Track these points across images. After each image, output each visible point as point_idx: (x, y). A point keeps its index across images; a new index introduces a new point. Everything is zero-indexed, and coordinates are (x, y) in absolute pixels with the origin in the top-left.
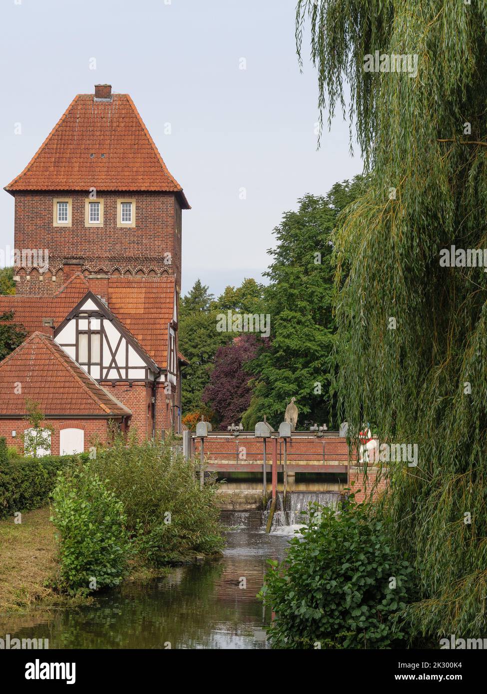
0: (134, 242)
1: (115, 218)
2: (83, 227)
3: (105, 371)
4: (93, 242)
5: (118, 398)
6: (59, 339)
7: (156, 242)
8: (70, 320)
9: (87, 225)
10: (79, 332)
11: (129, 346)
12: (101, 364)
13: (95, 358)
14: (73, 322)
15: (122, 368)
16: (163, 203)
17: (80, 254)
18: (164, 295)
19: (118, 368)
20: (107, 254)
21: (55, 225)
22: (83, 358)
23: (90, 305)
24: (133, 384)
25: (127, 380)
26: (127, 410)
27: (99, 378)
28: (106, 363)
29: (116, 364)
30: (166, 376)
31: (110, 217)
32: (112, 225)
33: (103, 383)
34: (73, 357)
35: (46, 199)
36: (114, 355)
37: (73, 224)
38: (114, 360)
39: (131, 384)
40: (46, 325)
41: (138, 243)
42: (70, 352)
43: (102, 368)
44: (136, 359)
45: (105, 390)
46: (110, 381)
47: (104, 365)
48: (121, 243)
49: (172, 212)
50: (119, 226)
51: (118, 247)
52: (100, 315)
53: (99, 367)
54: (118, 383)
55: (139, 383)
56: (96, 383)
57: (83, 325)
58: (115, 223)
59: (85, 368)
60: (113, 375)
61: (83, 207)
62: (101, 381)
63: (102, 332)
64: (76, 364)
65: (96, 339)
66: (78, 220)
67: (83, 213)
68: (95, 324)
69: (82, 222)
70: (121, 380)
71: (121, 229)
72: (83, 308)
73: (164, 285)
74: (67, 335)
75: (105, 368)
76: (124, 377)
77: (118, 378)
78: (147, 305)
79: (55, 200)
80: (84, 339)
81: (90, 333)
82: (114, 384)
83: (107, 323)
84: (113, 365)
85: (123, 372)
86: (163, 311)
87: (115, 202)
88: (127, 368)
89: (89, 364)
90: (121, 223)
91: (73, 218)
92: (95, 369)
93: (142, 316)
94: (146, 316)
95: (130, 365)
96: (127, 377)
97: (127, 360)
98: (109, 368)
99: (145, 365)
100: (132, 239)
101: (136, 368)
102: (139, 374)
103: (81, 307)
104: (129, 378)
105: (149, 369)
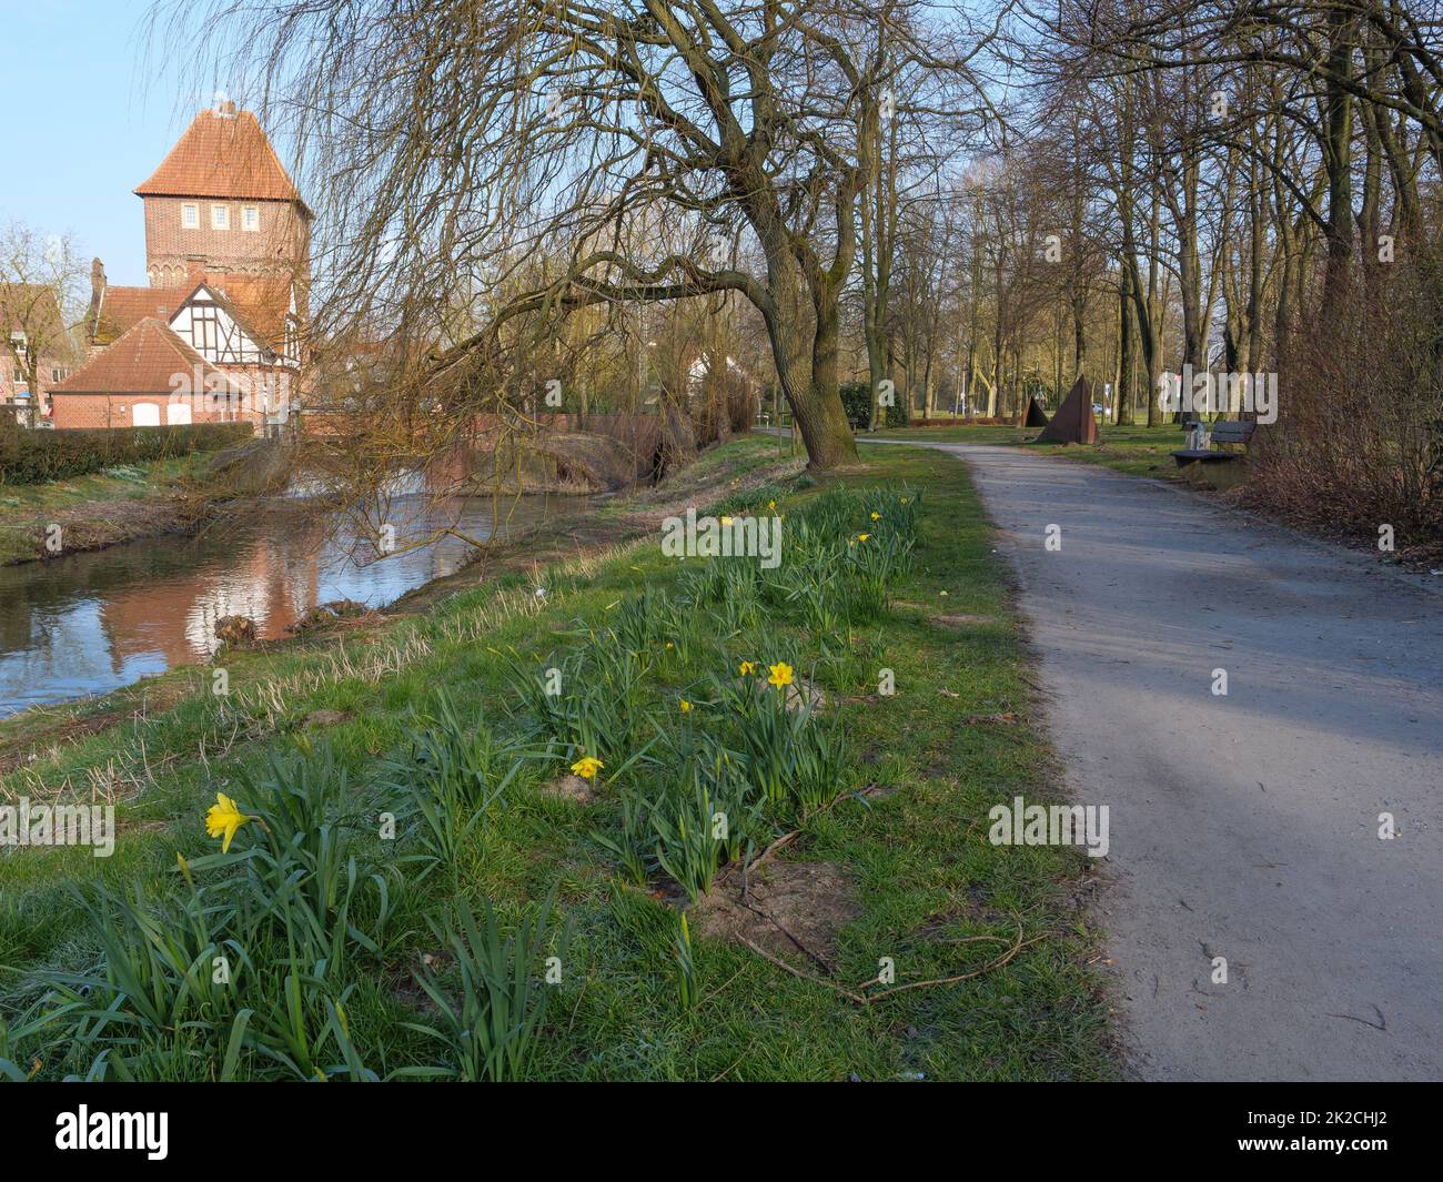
2: (210, 229)
3: (220, 355)
6: (176, 326)
7: (279, 245)
8: (184, 308)
10: (194, 320)
11: (243, 333)
12: (216, 348)
13: (211, 343)
14: (187, 310)
15: (236, 352)
16: (281, 210)
18: (281, 289)
19: (232, 353)
20: (234, 255)
21: (184, 227)
22: (199, 341)
23: (202, 295)
24: (248, 366)
25: (241, 363)
27: (215, 361)
28: (221, 348)
29: (230, 348)
30: (283, 361)
31: (235, 221)
33: (219, 365)
34: (189, 342)
35: (174, 202)
36: (228, 341)
38: (228, 345)
39: (246, 366)
40: (161, 312)
41: (262, 245)
42: (187, 338)
43: (217, 352)
44: (248, 345)
45: (222, 371)
46: (225, 363)
47: (220, 350)
51: (244, 249)
52: (215, 303)
53: (214, 351)
54: (232, 366)
55: (254, 365)
56: (213, 365)
57: (198, 312)
59: (201, 352)
60: (229, 358)
61: (209, 211)
62: (216, 363)
63: (215, 320)
64: (193, 348)
65: (210, 325)
66: (205, 224)
68: (210, 312)
72: (197, 297)
73: (282, 281)
74: (182, 323)
75: (221, 352)
76: (238, 360)
77: (234, 361)
79: (183, 204)
80: (199, 325)
81: (204, 320)
82: (229, 367)
83: (220, 311)
84: (228, 350)
85: (237, 356)
88: (241, 352)
89: (205, 348)
90: (245, 227)
91: (200, 221)
92: (212, 353)
93: (257, 308)
94: (262, 308)
95: (244, 350)
96: (241, 360)
97: (241, 345)
98: (225, 352)
99: (258, 350)
100: (257, 241)
101: (249, 352)
102: (251, 358)
103: (195, 295)
104: (244, 361)
105: (261, 354)
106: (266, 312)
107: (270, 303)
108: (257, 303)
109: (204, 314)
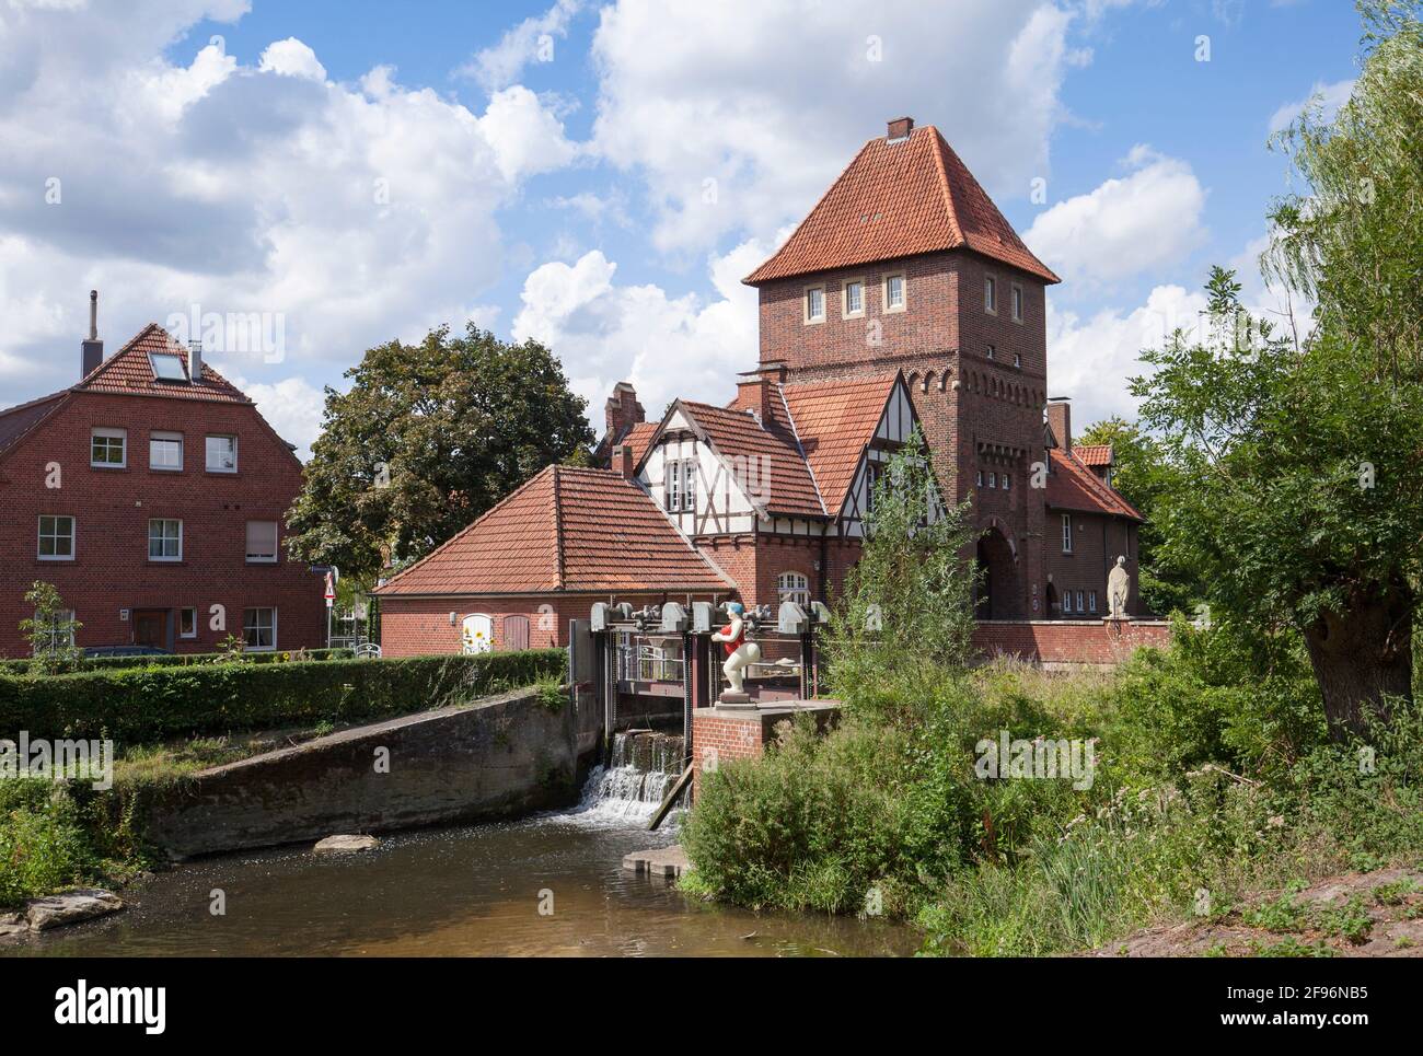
0: (905, 334)
1: (880, 302)
2: (840, 320)
3: (700, 521)
4: (854, 342)
5: (719, 563)
6: (645, 477)
7: (935, 330)
8: (655, 446)
9: (845, 318)
10: (669, 464)
11: (731, 480)
12: (694, 512)
13: (688, 502)
14: (660, 449)
15: (721, 516)
17: (838, 360)
19: (716, 517)
20: (872, 357)
22: (676, 502)
25: (728, 535)
26: (732, 583)
27: (692, 533)
28: (701, 511)
29: (714, 511)
32: (877, 313)
33: (699, 542)
34: (661, 505)
35: (794, 289)
36: (711, 495)
37: (828, 318)
38: (711, 504)
39: (737, 542)
40: (617, 455)
41: (911, 334)
43: (696, 518)
44: (741, 504)
47: (699, 513)
48: (889, 337)
50: (885, 312)
52: (692, 435)
53: (692, 515)
55: (745, 540)
56: (689, 542)
57: (672, 451)
58: (880, 310)
59: (676, 519)
60: (710, 528)
61: (839, 292)
62: (697, 539)
63: (695, 461)
64: (665, 514)
66: (834, 313)
67: (839, 302)
68: (687, 450)
69: (840, 314)
71: (889, 316)
72: (670, 426)
74: (654, 469)
75: (701, 517)
76: (724, 531)
77: (716, 532)
78: (844, 420)
79: (806, 288)
80: (673, 473)
81: (680, 463)
82: (715, 543)
83: (701, 446)
84: (711, 512)
87: (880, 279)
88: (727, 515)
89: (682, 512)
91: (827, 309)
93: (832, 436)
94: (837, 436)
95: (731, 511)
96: (727, 530)
97: (728, 503)
98: (705, 517)
99: (751, 509)
100: (903, 328)
101: (739, 515)
102: (743, 525)
103: (667, 424)
104: (731, 531)
105: (757, 516)
106: (841, 443)
107: (851, 427)
108: (834, 428)
109: (680, 454)
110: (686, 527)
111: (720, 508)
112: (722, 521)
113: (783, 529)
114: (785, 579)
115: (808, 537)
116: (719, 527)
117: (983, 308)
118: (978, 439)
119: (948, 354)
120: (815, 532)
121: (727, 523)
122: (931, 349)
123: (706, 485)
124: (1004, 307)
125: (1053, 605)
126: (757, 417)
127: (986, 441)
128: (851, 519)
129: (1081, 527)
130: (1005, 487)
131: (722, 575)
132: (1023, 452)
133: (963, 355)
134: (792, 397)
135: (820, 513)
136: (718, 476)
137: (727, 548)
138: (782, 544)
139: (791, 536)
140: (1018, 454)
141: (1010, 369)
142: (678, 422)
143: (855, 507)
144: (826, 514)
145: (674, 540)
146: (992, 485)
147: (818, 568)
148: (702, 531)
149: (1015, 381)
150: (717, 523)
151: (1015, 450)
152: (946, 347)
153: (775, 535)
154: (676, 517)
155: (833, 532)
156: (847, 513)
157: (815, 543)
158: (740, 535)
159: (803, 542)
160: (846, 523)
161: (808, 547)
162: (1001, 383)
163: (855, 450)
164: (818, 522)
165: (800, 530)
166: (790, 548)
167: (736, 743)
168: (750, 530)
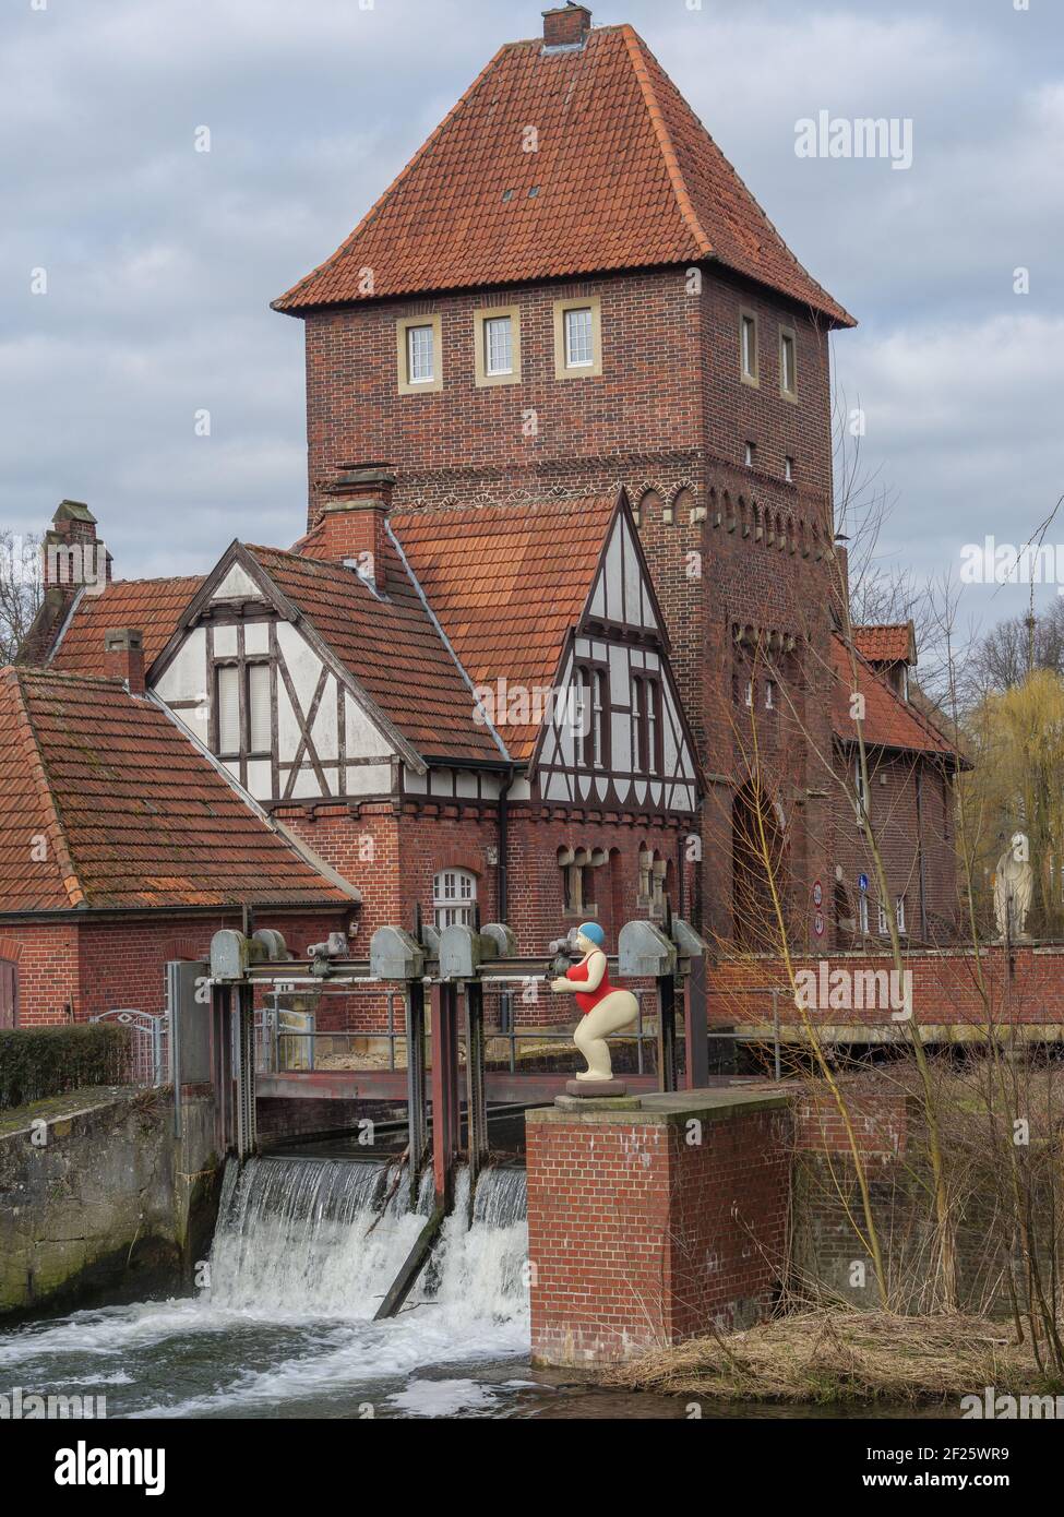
0: (599, 417)
1: (549, 355)
2: (472, 389)
3: (284, 775)
4: (498, 428)
5: (324, 855)
6: (171, 687)
7: (657, 411)
8: (188, 630)
9: (480, 382)
10: (217, 667)
11: (347, 696)
12: (271, 756)
13: (261, 744)
14: (199, 635)
15: (329, 764)
16: (670, 300)
17: (467, 461)
18: (577, 548)
19: (318, 765)
20: (534, 457)
21: (403, 389)
22: (231, 744)
23: (234, 584)
24: (362, 810)
25: (343, 800)
26: (349, 890)
27: (268, 796)
28: (287, 754)
29: (313, 753)
30: (535, 783)
31: (536, 351)
32: (544, 375)
33: (283, 812)
34: (202, 739)
35: (378, 324)
36: (307, 725)
37: (446, 384)
38: (307, 742)
39: (358, 811)
40: (115, 647)
41: (610, 419)
42: (195, 723)
43: (276, 768)
44: (367, 737)
45: (290, 832)
46: (299, 804)
47: (282, 759)
48: (568, 422)
49: (696, 321)
50: (560, 375)
51: (559, 433)
52: (266, 608)
53: (267, 765)
54: (320, 811)
55: (378, 808)
56: (260, 812)
57: (225, 639)
58: (550, 369)
59: (235, 769)
60: (307, 786)
61: (469, 334)
62: (274, 807)
63: (272, 661)
64: (211, 760)
65: (260, 677)
66: (458, 368)
67: (469, 352)
68: (257, 637)
69: (469, 374)
70: (326, 801)
71: (567, 383)
72: (221, 593)
73: (584, 520)
74: (184, 676)
75: (286, 766)
76: (335, 791)
77: (319, 794)
78: (523, 582)
79: (404, 323)
80: (231, 682)
81: (248, 665)
82: (313, 814)
83: (285, 630)
84: (307, 757)
85: (332, 778)
86: (561, 594)
87: (549, 311)
88: (341, 763)
89: (245, 756)
90: (564, 367)
91: (446, 365)
92: (260, 772)
93: (502, 614)
94: (513, 611)
95: (349, 755)
96: (342, 788)
97: (342, 739)
98: (295, 766)
99: (391, 751)
100: (594, 407)
101: (367, 761)
102: (374, 781)
103: (215, 588)
104: (350, 792)
105: (402, 763)
106: (522, 626)
107: (536, 595)
108: (506, 598)
109: (241, 645)
110: (259, 785)
111: (327, 750)
112: (331, 774)
113: (442, 789)
114: (442, 881)
115: (478, 803)
116: (324, 786)
117: (738, 371)
118: (733, 617)
119: (683, 458)
120: (490, 793)
121: (341, 778)
122: (653, 447)
123: (296, 706)
124: (768, 371)
125: (843, 923)
126: (366, 572)
127: (745, 621)
128: (552, 768)
129: (884, 779)
130: (769, 706)
131: (330, 875)
132: (799, 639)
133: (712, 460)
134: (412, 535)
135: (493, 757)
136: (321, 688)
137: (341, 823)
138: (438, 817)
139: (455, 802)
140: (791, 644)
141: (778, 484)
142: (239, 584)
143: (558, 746)
144: (506, 757)
145: (228, 810)
146: (749, 702)
147: (494, 861)
148: (288, 793)
149: (789, 509)
150: (321, 777)
151: (787, 636)
152: (679, 444)
153: (429, 799)
154: (233, 768)
155: (523, 791)
156: (546, 759)
157: (489, 813)
158: (369, 800)
159: (470, 812)
160: (544, 776)
161: (478, 820)
162: (767, 512)
163: (550, 639)
164: (495, 774)
165: (467, 790)
166: (450, 824)
167: (617, 1166)
168: (388, 790)
